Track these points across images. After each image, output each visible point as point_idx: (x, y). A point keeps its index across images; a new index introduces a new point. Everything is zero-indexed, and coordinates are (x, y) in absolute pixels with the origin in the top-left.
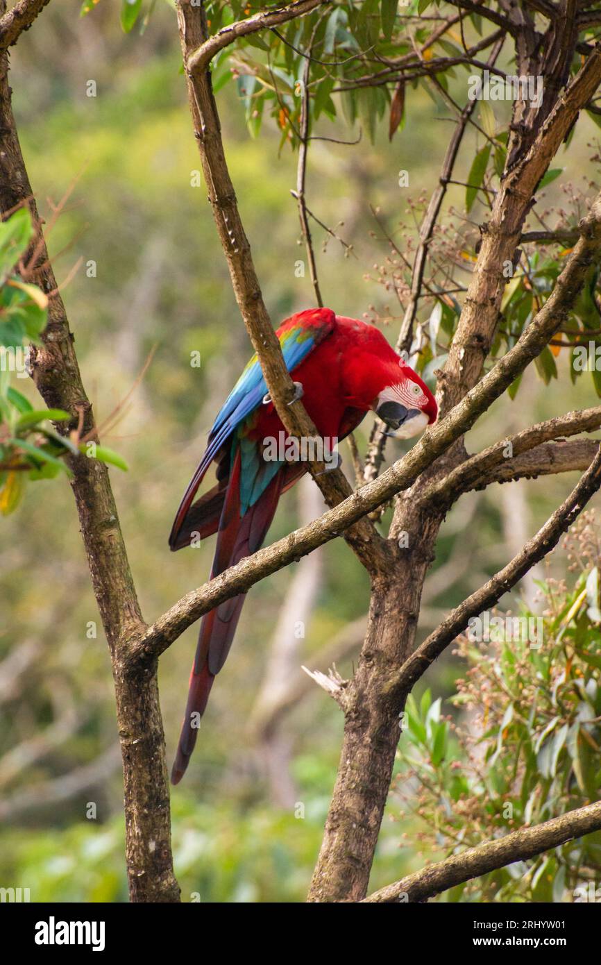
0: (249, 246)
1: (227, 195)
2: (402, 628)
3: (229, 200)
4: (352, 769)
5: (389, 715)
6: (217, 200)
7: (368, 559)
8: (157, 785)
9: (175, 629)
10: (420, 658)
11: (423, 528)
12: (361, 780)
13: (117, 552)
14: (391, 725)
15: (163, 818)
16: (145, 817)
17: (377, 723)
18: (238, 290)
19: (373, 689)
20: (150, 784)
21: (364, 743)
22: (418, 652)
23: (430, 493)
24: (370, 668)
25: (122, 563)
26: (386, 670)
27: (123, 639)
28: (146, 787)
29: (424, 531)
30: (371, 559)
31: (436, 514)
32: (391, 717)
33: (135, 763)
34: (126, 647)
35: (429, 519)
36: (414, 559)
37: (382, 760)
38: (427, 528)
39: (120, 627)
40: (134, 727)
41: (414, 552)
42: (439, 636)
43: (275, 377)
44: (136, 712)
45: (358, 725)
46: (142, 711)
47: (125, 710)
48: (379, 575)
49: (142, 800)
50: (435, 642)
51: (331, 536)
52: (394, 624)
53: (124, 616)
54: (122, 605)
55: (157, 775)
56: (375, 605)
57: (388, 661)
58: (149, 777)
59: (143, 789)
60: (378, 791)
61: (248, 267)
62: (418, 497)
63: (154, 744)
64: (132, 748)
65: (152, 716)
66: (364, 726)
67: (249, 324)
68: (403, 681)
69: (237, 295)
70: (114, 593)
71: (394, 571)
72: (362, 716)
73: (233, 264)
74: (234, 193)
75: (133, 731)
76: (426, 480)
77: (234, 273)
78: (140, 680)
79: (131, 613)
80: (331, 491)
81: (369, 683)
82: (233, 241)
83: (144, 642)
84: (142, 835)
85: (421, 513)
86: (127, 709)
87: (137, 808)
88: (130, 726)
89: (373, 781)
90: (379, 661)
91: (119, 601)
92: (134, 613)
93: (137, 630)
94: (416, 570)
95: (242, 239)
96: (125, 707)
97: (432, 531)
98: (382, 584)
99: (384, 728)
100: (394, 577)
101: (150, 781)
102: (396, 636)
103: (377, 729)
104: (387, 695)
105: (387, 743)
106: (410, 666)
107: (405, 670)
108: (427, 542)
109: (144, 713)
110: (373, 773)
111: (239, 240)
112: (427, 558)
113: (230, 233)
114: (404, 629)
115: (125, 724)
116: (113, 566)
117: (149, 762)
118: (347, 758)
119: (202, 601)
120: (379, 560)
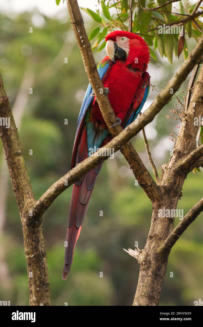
0: (90, 44)
1: (79, 20)
2: (166, 225)
3: (80, 22)
4: (143, 286)
5: (160, 263)
6: (74, 22)
7: (151, 194)
8: (43, 276)
9: (48, 200)
10: (174, 235)
11: (176, 181)
12: (147, 291)
13: (22, 167)
14: (161, 267)
15: (46, 293)
16: (37, 292)
17: (155, 266)
18: (86, 65)
19: (153, 251)
20: (40, 276)
21: (149, 275)
22: (172, 233)
23: (179, 165)
24: (152, 242)
25: (24, 172)
26: (158, 243)
27: (26, 208)
28: (38, 278)
29: (177, 182)
30: (152, 194)
31: (182, 175)
32: (161, 263)
33: (33, 266)
34: (27, 211)
35: (179, 177)
36: (172, 194)
37: (157, 283)
38: (178, 181)
39: (24, 202)
40: (32, 249)
41: (172, 191)
42: (182, 224)
43: (104, 107)
44: (32, 242)
45: (146, 267)
46: (35, 241)
47: (27, 241)
48: (156, 201)
49: (37, 284)
50: (180, 227)
51: (117, 148)
52: (163, 223)
53: (26, 197)
54: (25, 192)
55: (43, 272)
56: (154, 215)
57: (160, 239)
58: (39, 273)
59: (37, 278)
60: (155, 296)
61: (90, 54)
62: (174, 167)
63: (41, 257)
64: (31, 259)
65: (40, 244)
66: (148, 268)
67: (92, 81)
68: (166, 246)
69: (85, 68)
70: (21, 187)
71: (162, 199)
72: (148, 263)
73: (83, 53)
74: (82, 19)
75: (31, 251)
76: (178, 160)
77: (84, 57)
78: (34, 227)
79: (29, 196)
80: (132, 161)
81: (151, 249)
82: (82, 41)
83: (35, 208)
84: (37, 300)
85: (175, 174)
86: (28, 241)
87: (34, 288)
88: (30, 249)
89: (152, 292)
90: (156, 239)
91: (24, 190)
92: (31, 196)
93: (32, 203)
94: (173, 199)
95: (87, 40)
96: (27, 240)
97: (180, 182)
98: (157, 206)
99: (158, 268)
100: (163, 202)
101: (40, 275)
102: (163, 228)
103: (154, 269)
104: (159, 253)
105: (160, 275)
106: (169, 239)
107: (167, 241)
108: (178, 187)
109: (36, 242)
110: (152, 288)
111: (85, 41)
112: (178, 194)
113: (81, 37)
114: (167, 225)
115: (28, 248)
116: (20, 174)
117: (39, 265)
118: (141, 282)
119: (60, 185)
120: (156, 194)
